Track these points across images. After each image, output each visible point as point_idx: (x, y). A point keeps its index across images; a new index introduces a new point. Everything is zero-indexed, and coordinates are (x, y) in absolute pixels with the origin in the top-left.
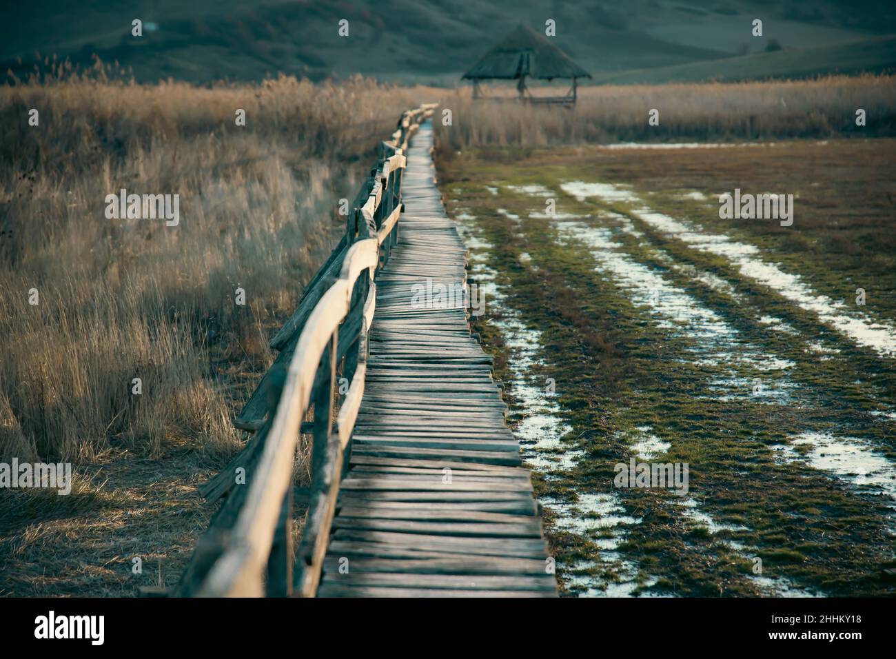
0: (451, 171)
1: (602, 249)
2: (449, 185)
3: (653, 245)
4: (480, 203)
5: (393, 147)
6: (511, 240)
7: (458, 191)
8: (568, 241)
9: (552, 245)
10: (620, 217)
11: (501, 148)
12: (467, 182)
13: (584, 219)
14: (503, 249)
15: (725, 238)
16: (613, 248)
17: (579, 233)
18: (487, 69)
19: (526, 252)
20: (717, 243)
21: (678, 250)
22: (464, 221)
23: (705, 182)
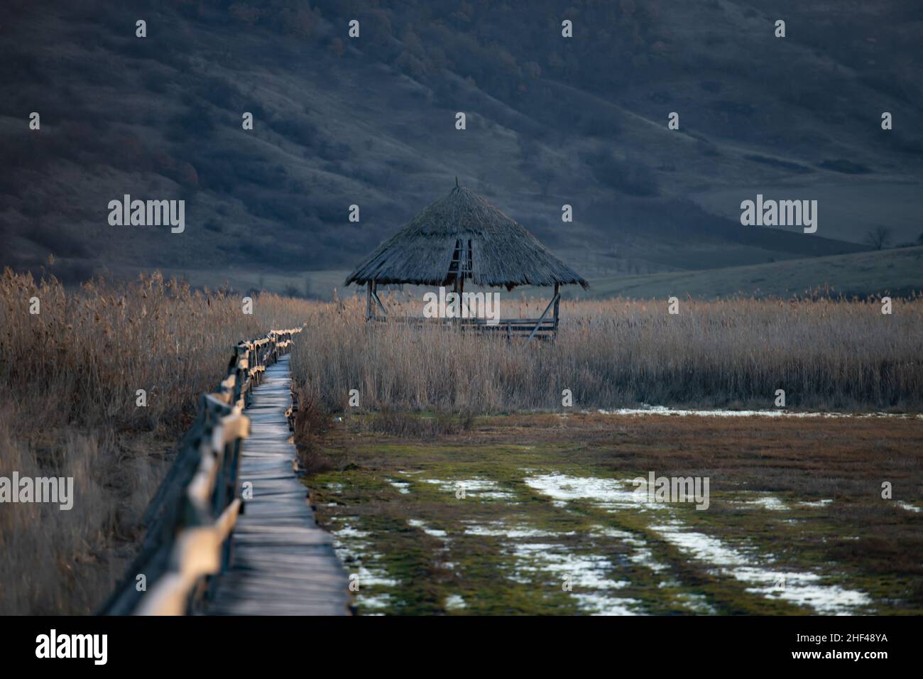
0: (325, 451)
1: (593, 590)
2: (320, 477)
3: (684, 585)
4: (376, 508)
5: (224, 405)
6: (431, 573)
7: (336, 487)
8: (533, 577)
9: (505, 582)
10: (628, 537)
11: (418, 411)
12: (352, 472)
13: (563, 539)
14: (415, 588)
15: (813, 577)
16: (611, 589)
17: (554, 563)
18: (395, 265)
19: (456, 593)
20: (797, 585)
21: (725, 595)
22: (347, 539)
23: (786, 480)
